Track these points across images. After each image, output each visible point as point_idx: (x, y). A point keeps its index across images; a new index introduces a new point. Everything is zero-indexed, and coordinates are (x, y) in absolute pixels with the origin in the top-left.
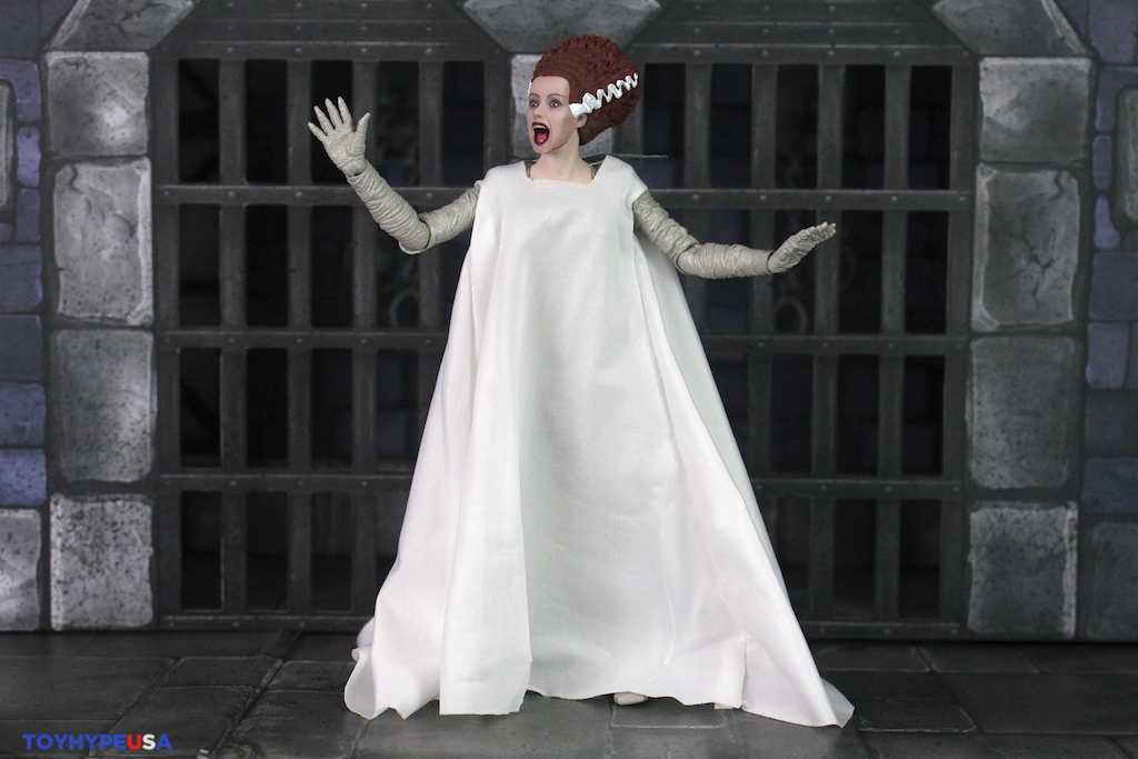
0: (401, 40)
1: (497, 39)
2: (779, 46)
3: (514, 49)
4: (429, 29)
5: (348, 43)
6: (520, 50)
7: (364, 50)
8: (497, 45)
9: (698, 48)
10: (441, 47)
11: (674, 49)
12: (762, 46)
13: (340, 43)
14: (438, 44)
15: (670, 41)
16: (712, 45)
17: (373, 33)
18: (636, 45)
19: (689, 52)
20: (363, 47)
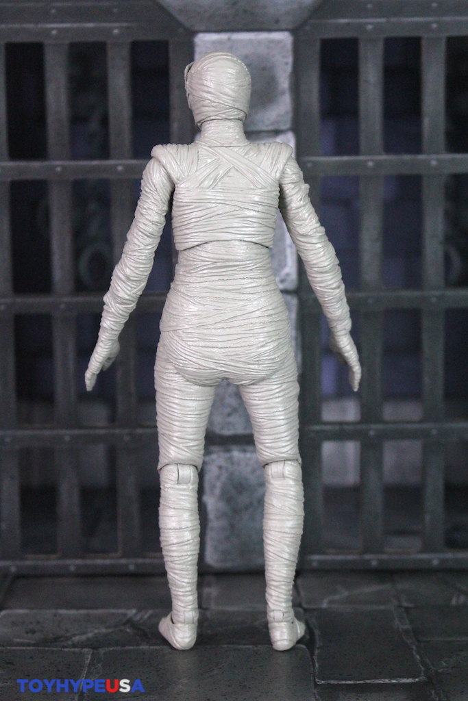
0: (89, 21)
1: (181, 18)
2: (447, 19)
3: (196, 28)
4: (115, 10)
5: (40, 26)
6: (202, 28)
7: (54, 32)
8: (180, 25)
9: (370, 23)
10: (128, 28)
11: (348, 24)
12: (431, 19)
13: (31, 26)
14: (125, 25)
15: (343, 17)
16: (383, 20)
17: (64, 15)
18: (312, 21)
19: (361, 27)
20: (53, 29)
